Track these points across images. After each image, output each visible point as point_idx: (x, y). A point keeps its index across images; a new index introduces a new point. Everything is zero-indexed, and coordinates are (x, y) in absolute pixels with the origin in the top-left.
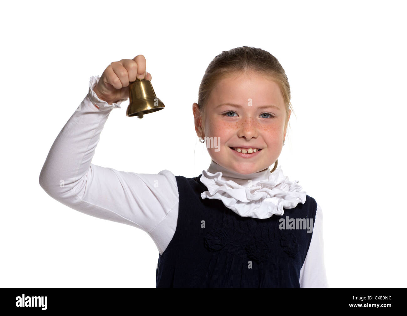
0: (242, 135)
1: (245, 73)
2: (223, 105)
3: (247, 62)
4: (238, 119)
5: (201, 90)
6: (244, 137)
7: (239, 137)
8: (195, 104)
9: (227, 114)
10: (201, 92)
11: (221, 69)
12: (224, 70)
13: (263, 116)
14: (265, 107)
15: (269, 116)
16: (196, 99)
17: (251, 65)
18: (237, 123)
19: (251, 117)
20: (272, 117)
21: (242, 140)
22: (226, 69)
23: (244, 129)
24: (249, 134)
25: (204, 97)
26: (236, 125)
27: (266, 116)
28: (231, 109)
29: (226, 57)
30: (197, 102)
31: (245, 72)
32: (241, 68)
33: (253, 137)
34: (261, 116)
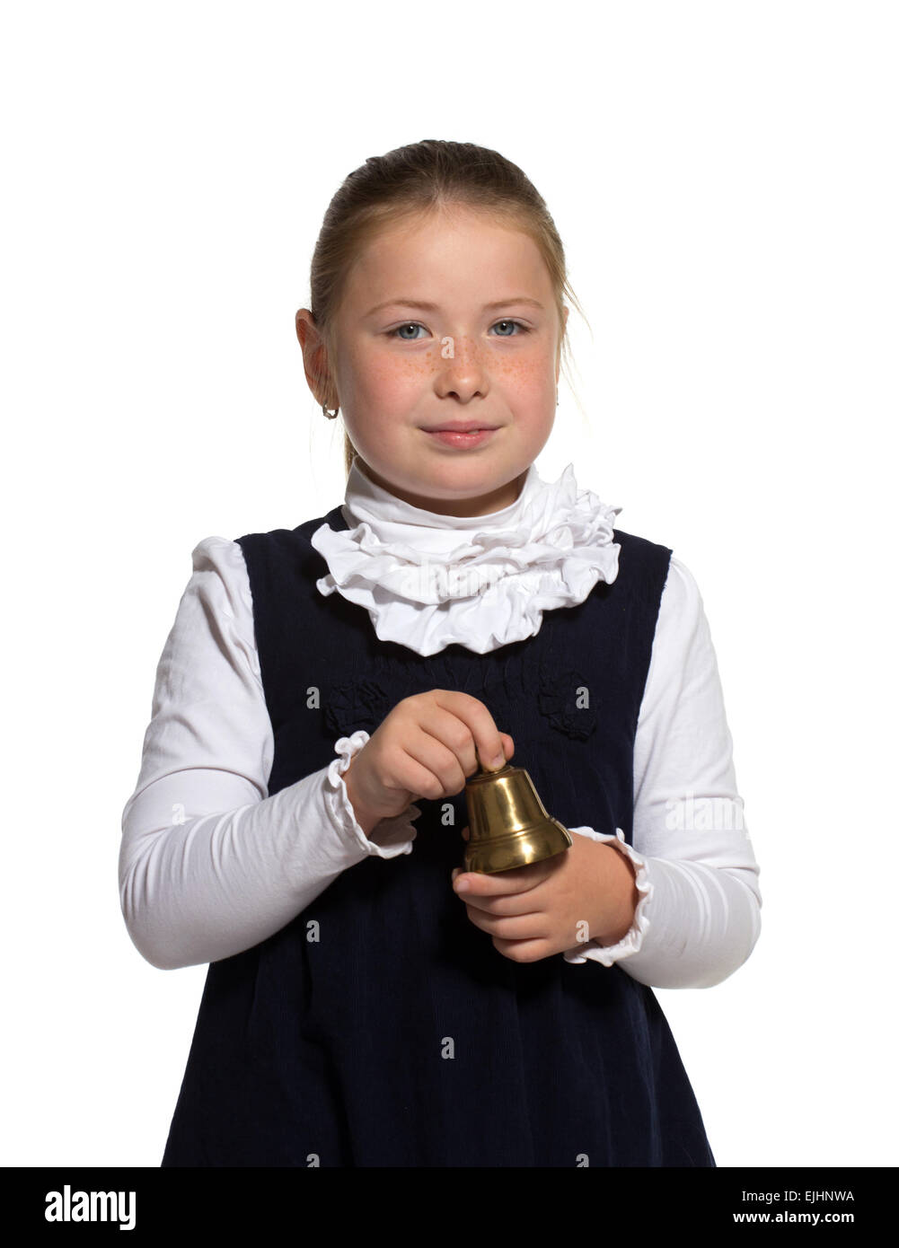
0: (446, 389)
1: (440, 214)
2: (387, 305)
3: (443, 183)
4: (430, 344)
5: (318, 272)
6: (453, 395)
7: (440, 397)
8: (301, 312)
9: (398, 333)
10: (317, 276)
11: (371, 207)
12: (381, 210)
13: (499, 330)
14: (503, 305)
15: (516, 327)
16: (303, 298)
17: (456, 188)
18: (429, 355)
19: (465, 337)
20: (524, 329)
21: (450, 402)
22: (386, 207)
23: (450, 371)
24: (466, 383)
25: (329, 290)
26: (427, 363)
27: (508, 331)
28: (408, 315)
29: (379, 173)
30: (308, 306)
31: (440, 210)
32: (428, 202)
33: (477, 394)
34: (493, 332)
